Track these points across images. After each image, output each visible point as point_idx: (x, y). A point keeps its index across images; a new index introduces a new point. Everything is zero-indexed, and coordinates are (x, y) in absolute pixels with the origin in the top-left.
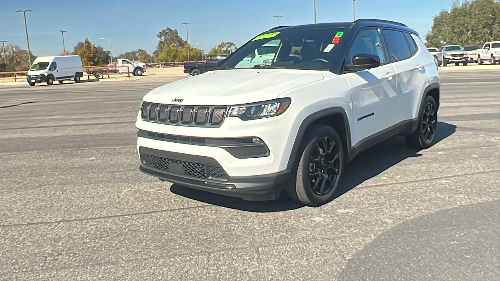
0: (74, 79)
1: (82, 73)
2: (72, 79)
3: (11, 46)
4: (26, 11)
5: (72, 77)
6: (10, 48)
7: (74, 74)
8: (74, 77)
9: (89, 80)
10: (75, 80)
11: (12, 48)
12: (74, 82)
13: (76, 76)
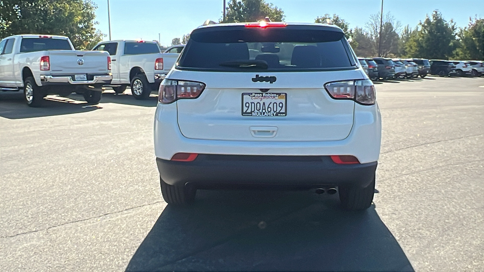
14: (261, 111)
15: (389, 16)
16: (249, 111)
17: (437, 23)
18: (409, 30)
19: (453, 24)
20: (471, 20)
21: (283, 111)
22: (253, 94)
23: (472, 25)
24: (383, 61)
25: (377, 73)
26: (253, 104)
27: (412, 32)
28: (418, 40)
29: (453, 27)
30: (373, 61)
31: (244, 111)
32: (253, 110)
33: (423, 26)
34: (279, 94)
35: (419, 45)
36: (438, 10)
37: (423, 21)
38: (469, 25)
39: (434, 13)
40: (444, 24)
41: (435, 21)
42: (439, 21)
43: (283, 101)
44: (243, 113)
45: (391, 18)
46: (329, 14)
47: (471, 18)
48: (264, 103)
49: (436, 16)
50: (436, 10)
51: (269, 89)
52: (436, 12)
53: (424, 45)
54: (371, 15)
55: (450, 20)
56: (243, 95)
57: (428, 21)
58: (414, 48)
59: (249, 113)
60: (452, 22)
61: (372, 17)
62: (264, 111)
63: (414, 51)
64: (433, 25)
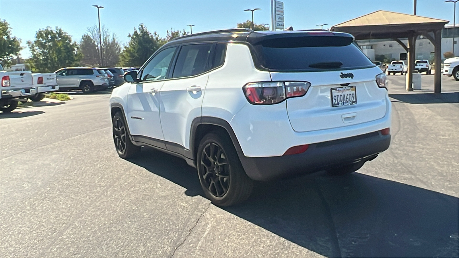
14: (343, 102)
15: (105, 29)
16: (336, 103)
17: (143, 35)
18: (108, 42)
19: (157, 36)
20: (168, 33)
21: (354, 100)
22: (338, 89)
23: (169, 37)
24: (115, 70)
25: (114, 81)
26: (338, 97)
27: (110, 44)
28: (130, 50)
29: (157, 39)
30: (108, 71)
31: (334, 103)
32: (338, 102)
33: (132, 38)
34: (352, 87)
35: (132, 55)
36: (142, 24)
37: (132, 34)
38: (167, 37)
39: (140, 26)
40: (150, 36)
41: (142, 34)
42: (145, 34)
43: (354, 92)
44: (333, 105)
45: (106, 30)
46: (51, 26)
47: (168, 31)
48: (344, 95)
49: (142, 29)
50: (141, 24)
51: (349, 84)
52: (142, 26)
53: (136, 55)
54: (87, 28)
55: (154, 32)
56: (331, 89)
57: (136, 33)
58: (127, 57)
59: (336, 104)
60: (156, 34)
61: (89, 29)
62: (344, 101)
63: (128, 60)
64: (141, 37)
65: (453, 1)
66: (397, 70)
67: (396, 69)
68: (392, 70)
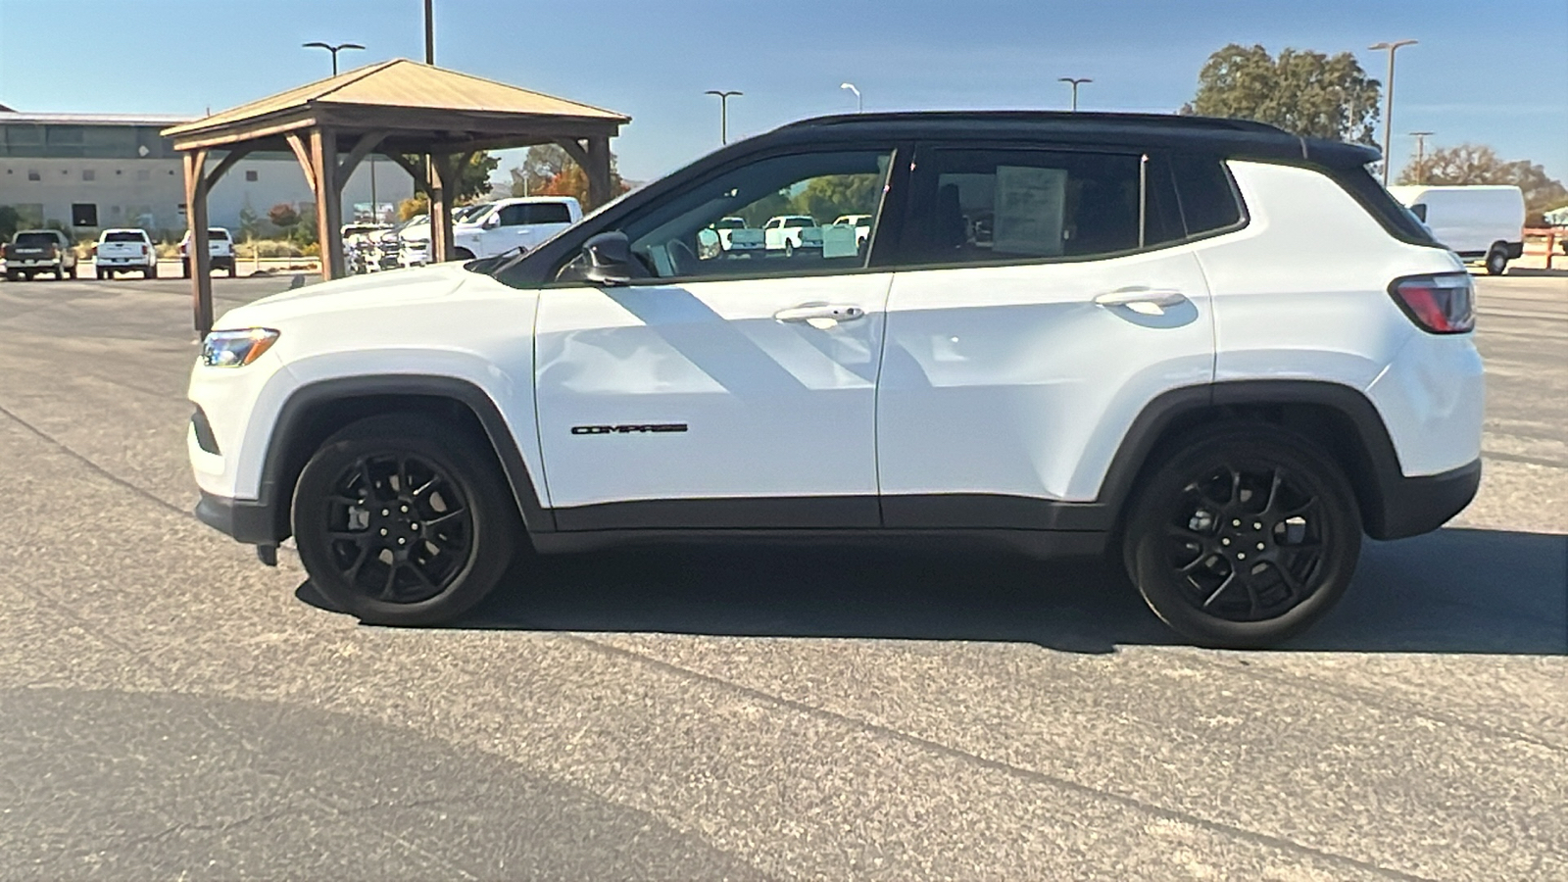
0: (1483, 263)
1: (1521, 245)
2: (1477, 263)
3: (1466, 147)
4: (1396, 46)
5: (1482, 254)
6: (1463, 154)
7: (1487, 248)
8: (1486, 256)
9: (1549, 272)
10: (1490, 264)
11: (1470, 154)
12: (1485, 271)
13: (1493, 255)
65: (328, 47)
66: (131, 262)
67: (127, 260)
68: (114, 260)
